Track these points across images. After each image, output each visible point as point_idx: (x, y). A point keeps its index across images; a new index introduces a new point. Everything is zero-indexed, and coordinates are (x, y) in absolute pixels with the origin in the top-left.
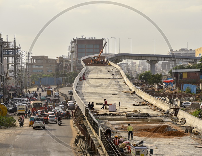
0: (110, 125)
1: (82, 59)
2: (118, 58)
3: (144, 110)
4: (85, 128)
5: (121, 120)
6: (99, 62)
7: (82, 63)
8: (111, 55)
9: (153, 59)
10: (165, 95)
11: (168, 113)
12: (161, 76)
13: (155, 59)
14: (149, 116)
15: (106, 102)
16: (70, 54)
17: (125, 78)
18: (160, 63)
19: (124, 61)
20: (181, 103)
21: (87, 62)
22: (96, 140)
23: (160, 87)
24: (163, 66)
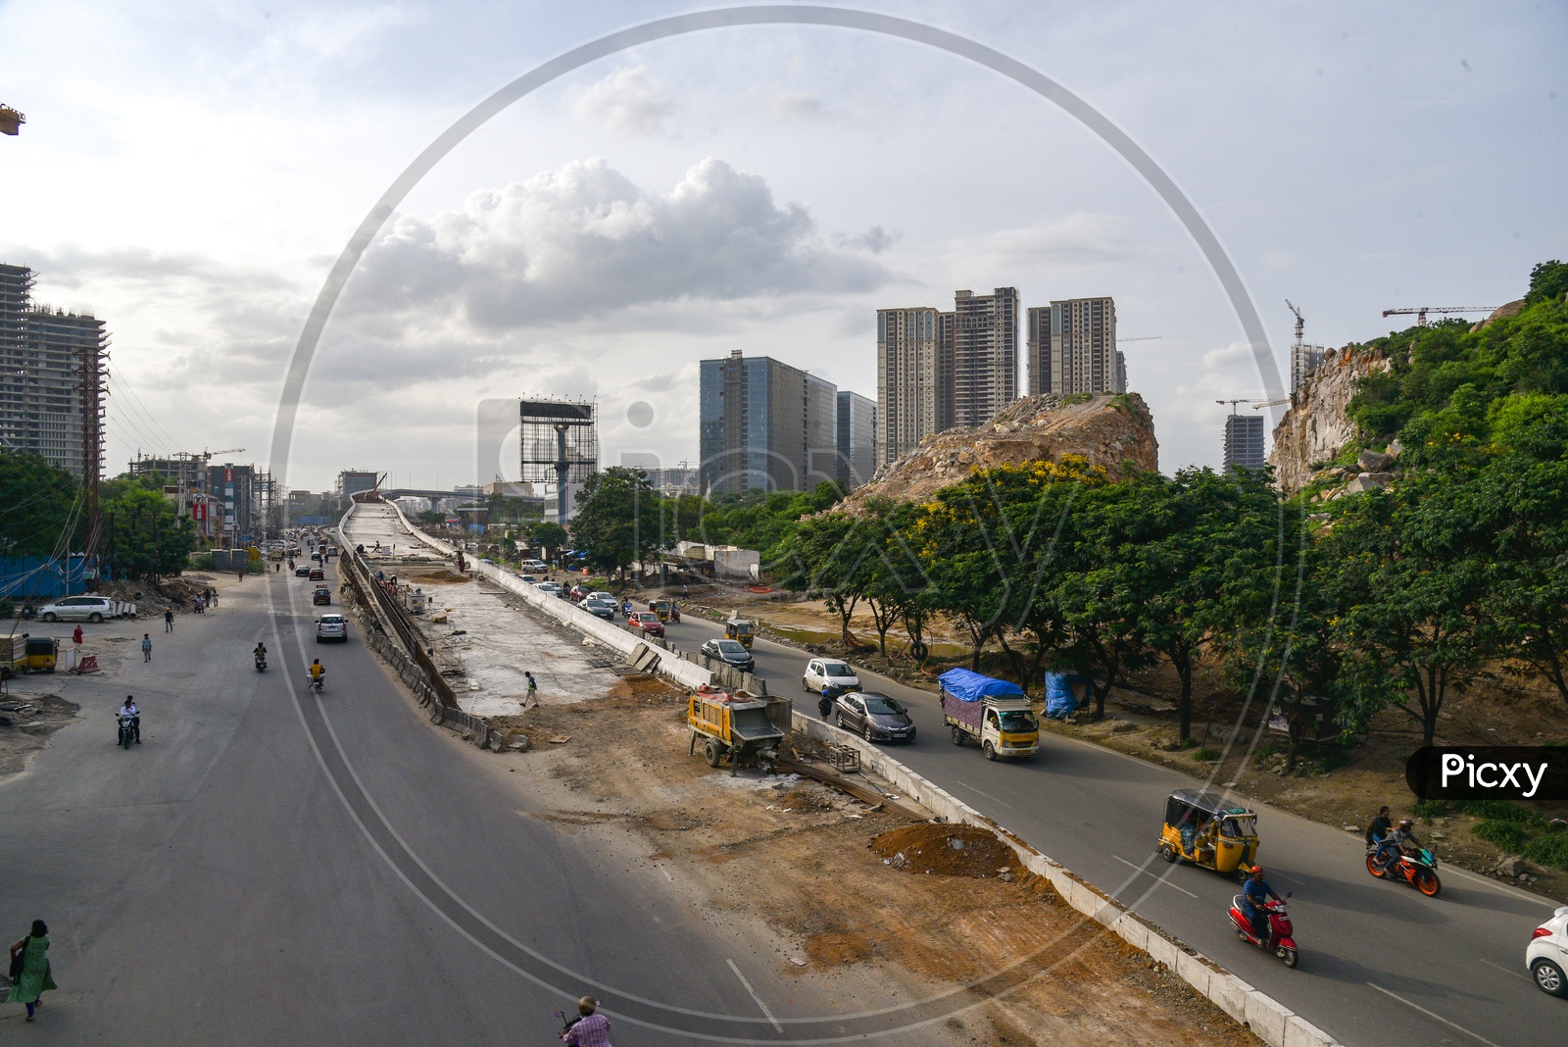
0: (384, 569)
1: (351, 495)
2: (394, 495)
3: (422, 554)
4: (353, 574)
5: (396, 564)
6: (373, 499)
7: (352, 499)
8: (387, 491)
9: (435, 497)
10: (448, 537)
11: (450, 556)
12: (445, 515)
13: (438, 496)
14: (428, 560)
15: (378, 545)
16: (337, 489)
17: (402, 517)
18: (444, 500)
19: (402, 498)
20: (467, 545)
21: (358, 499)
22: (366, 588)
23: (443, 528)
24: (447, 504)
